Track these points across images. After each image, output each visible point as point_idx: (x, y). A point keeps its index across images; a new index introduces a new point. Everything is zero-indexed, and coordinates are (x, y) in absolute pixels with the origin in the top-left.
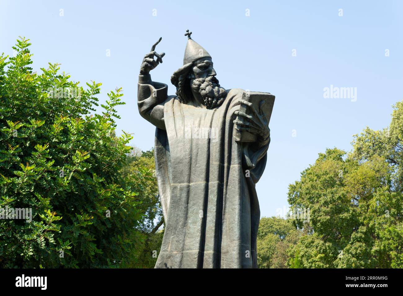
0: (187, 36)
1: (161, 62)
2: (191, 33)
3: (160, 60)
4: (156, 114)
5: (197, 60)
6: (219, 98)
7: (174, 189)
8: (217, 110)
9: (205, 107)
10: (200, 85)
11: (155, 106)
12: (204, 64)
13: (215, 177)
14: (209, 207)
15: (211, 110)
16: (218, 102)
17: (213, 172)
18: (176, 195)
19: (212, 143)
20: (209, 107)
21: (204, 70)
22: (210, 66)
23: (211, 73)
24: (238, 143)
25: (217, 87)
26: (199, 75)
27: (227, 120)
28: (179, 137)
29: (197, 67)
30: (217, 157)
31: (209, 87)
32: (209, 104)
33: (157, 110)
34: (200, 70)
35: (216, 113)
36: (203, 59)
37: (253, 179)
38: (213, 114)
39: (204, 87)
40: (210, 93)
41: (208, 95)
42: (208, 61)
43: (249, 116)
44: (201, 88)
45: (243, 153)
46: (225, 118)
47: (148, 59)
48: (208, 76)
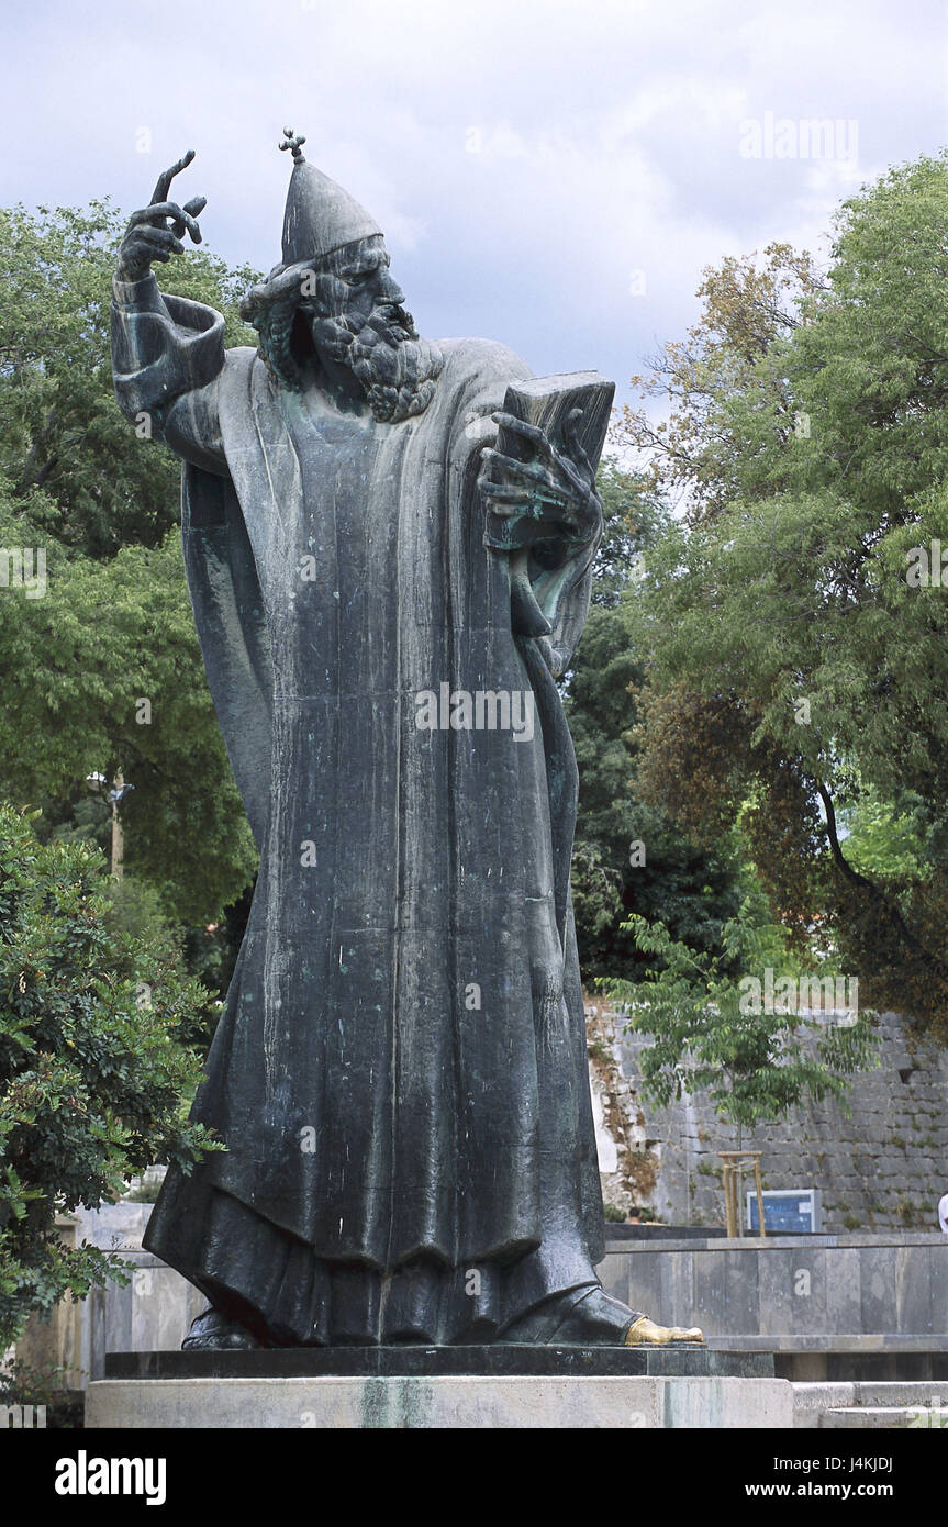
4: (187, 423)
5: (332, 251)
6: (420, 386)
7: (282, 713)
8: (414, 432)
9: (371, 413)
10: (350, 340)
11: (182, 394)
12: (359, 264)
13: (424, 672)
14: (409, 778)
15: (393, 427)
16: (416, 400)
17: (415, 655)
18: (291, 734)
19: (405, 551)
20: (385, 418)
21: (361, 285)
22: (381, 268)
23: (388, 297)
24: (495, 551)
25: (408, 342)
26: (344, 303)
27: (452, 469)
28: (287, 531)
29: (336, 275)
30: (427, 603)
31: (382, 348)
32: (385, 408)
33: (192, 411)
34: (346, 286)
35: (413, 443)
36: (352, 248)
37: (549, 663)
38: (403, 445)
39: (364, 347)
40: (385, 370)
41: (378, 377)
42: (373, 252)
43: (530, 470)
44: (352, 351)
45: (515, 586)
46: (445, 462)
47: (147, 228)
48: (375, 306)
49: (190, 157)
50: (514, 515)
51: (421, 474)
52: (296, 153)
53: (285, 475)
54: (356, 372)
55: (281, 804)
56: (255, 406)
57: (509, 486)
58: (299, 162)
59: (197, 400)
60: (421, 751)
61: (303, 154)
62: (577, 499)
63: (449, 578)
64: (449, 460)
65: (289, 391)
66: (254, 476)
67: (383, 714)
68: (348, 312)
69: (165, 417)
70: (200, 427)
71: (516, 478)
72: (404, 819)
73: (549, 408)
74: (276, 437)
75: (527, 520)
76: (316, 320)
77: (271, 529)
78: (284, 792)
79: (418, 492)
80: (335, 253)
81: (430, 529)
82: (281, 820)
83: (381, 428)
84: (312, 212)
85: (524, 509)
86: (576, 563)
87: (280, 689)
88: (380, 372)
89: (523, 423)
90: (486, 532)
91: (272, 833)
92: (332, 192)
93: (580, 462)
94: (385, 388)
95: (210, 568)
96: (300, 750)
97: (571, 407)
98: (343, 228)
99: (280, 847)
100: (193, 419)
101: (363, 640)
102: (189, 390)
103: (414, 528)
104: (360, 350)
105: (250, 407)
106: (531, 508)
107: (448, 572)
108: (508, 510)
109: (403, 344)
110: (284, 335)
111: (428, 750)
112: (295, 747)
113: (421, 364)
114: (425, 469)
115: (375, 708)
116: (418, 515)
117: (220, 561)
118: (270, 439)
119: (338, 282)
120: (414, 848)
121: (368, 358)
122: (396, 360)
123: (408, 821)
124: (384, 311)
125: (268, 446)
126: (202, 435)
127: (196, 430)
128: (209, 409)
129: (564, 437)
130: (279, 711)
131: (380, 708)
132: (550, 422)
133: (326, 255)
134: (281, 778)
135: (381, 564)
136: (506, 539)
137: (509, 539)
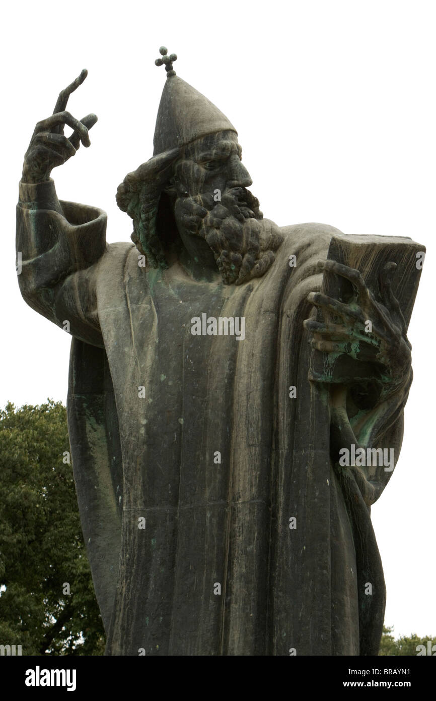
0: (164, 66)
1: (87, 144)
2: (174, 58)
3: (81, 137)
4: (73, 298)
5: (193, 140)
6: (261, 254)
7: (130, 522)
8: (255, 290)
9: (220, 279)
10: (203, 215)
11: (69, 274)
12: (214, 151)
13: (251, 486)
14: (235, 576)
15: (237, 288)
16: (258, 265)
17: (245, 472)
18: (136, 540)
19: (242, 384)
20: (231, 280)
21: (217, 170)
22: (233, 157)
23: (237, 180)
24: (318, 385)
25: (253, 219)
26: (200, 185)
27: (284, 318)
28: (143, 370)
29: (195, 161)
30: (257, 427)
31: (230, 221)
32: (231, 271)
33: (77, 288)
34: (203, 170)
35: (253, 298)
36: (210, 138)
37: (363, 491)
38: (244, 300)
39: (215, 219)
40: (233, 239)
41: (227, 244)
42: (228, 142)
43: (348, 308)
44: (206, 223)
45: (334, 417)
46: (278, 310)
47: (46, 134)
48: (227, 188)
49: (84, 75)
50: (334, 351)
51: (257, 322)
52: (169, 68)
53: (145, 327)
54: (208, 241)
55: (125, 600)
56: (127, 279)
57: (330, 324)
58: (171, 73)
59: (80, 278)
60: (246, 553)
61: (174, 69)
62: (389, 339)
63: (278, 409)
64: (282, 311)
65: (155, 268)
66: (119, 328)
67: (215, 521)
68: (204, 193)
69: (55, 295)
70: (82, 301)
71: (336, 317)
72: (229, 612)
73: (367, 257)
74: (141, 300)
75: (345, 359)
76: (178, 200)
77: (130, 369)
78: (128, 590)
79: (254, 337)
80: (195, 143)
81: (263, 366)
82: (124, 614)
83: (227, 290)
84: (177, 111)
85: (342, 346)
86: (389, 404)
87: (129, 501)
88: (227, 239)
89: (343, 265)
90: (310, 369)
91: (116, 626)
92: (196, 97)
93: (393, 309)
94: (232, 253)
95: (88, 428)
96: (143, 552)
97: (386, 260)
98: (203, 122)
99: (122, 638)
100: (77, 294)
101: (201, 458)
102: (75, 271)
103: (249, 365)
104: (212, 221)
105: (123, 280)
106: (349, 345)
107: (277, 403)
108: (329, 346)
109: (249, 220)
110: (151, 214)
111: (252, 551)
112: (139, 550)
113: (263, 236)
114: (261, 317)
115: (208, 515)
116: (253, 354)
117: (97, 423)
118: (137, 300)
119: (196, 166)
120: (236, 637)
121: (218, 228)
122: (242, 232)
123: (232, 615)
124: (234, 191)
125: (134, 307)
126: (83, 307)
127: (78, 303)
128: (90, 284)
129: (380, 287)
130: (127, 520)
131: (213, 516)
132: (367, 269)
133: (187, 144)
134: (127, 578)
135: (220, 396)
136: (327, 374)
137: (329, 374)
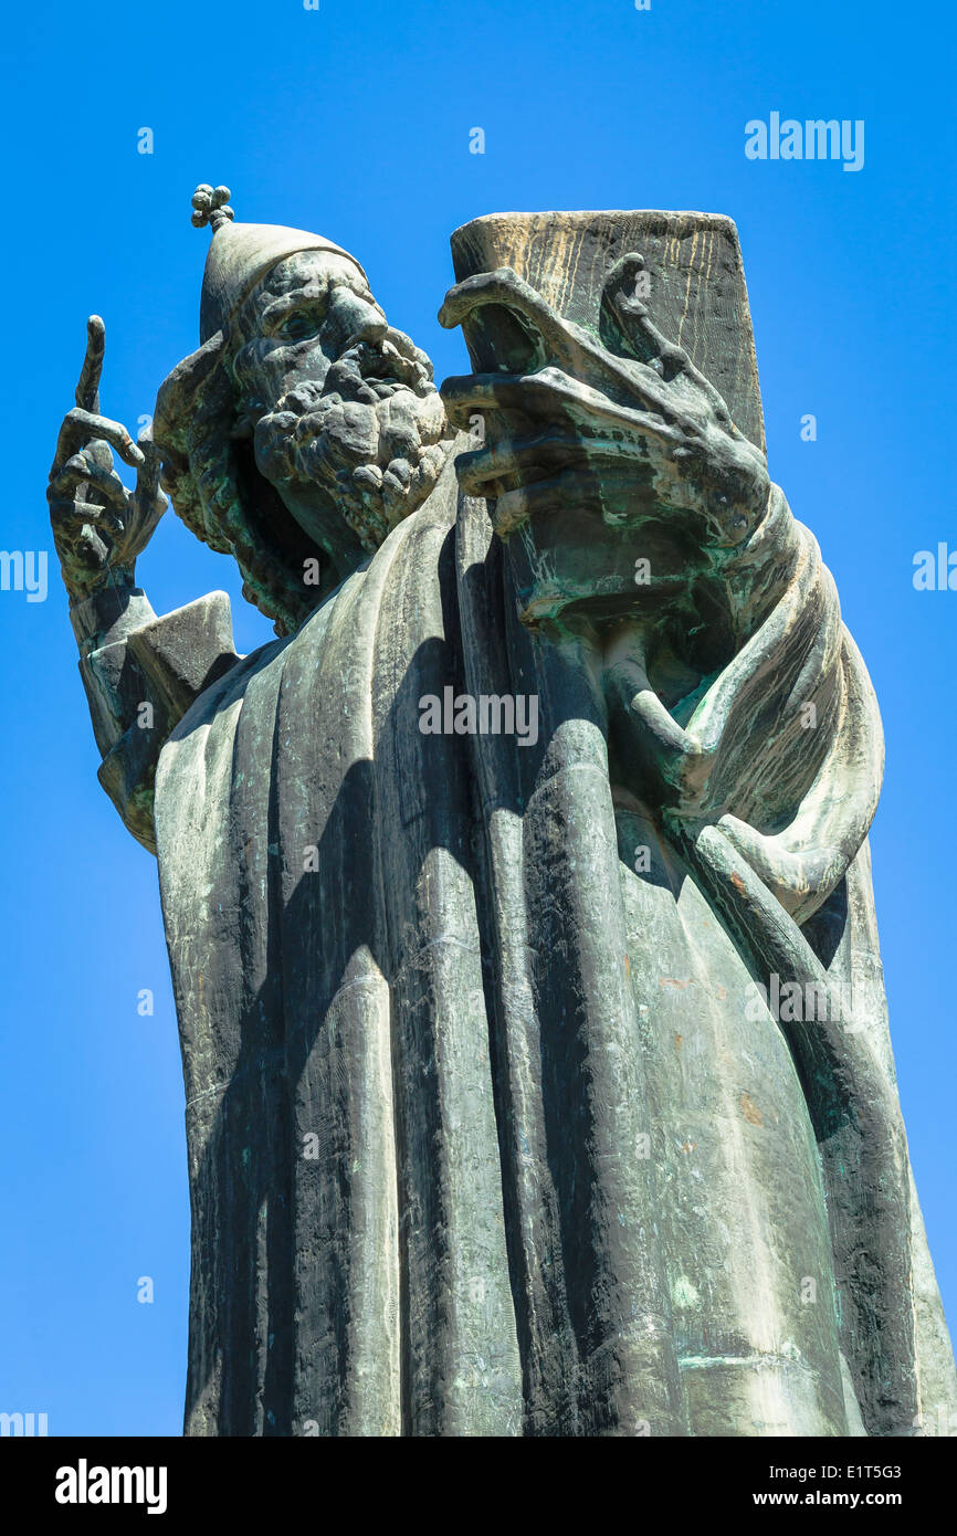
5: (245, 294)
6: (425, 448)
10: (291, 425)
12: (288, 294)
20: (378, 536)
22: (336, 291)
23: (353, 332)
25: (401, 392)
26: (280, 376)
28: (209, 790)
29: (261, 335)
34: (278, 342)
36: (276, 273)
39: (308, 417)
73: (542, 247)
80: (251, 297)
87: (192, 1083)
96: (229, 1191)
97: (613, 255)
109: (391, 398)
112: (222, 1190)
121: (317, 433)
122: (366, 416)
130: (192, 1131)
132: (555, 280)
133: (238, 308)
136: (541, 576)
137: (548, 574)
